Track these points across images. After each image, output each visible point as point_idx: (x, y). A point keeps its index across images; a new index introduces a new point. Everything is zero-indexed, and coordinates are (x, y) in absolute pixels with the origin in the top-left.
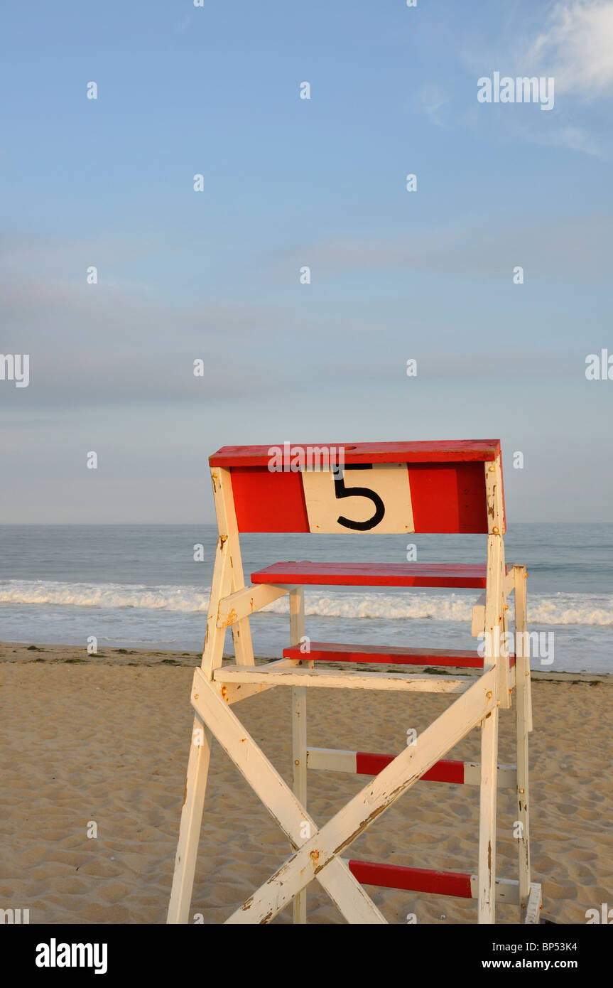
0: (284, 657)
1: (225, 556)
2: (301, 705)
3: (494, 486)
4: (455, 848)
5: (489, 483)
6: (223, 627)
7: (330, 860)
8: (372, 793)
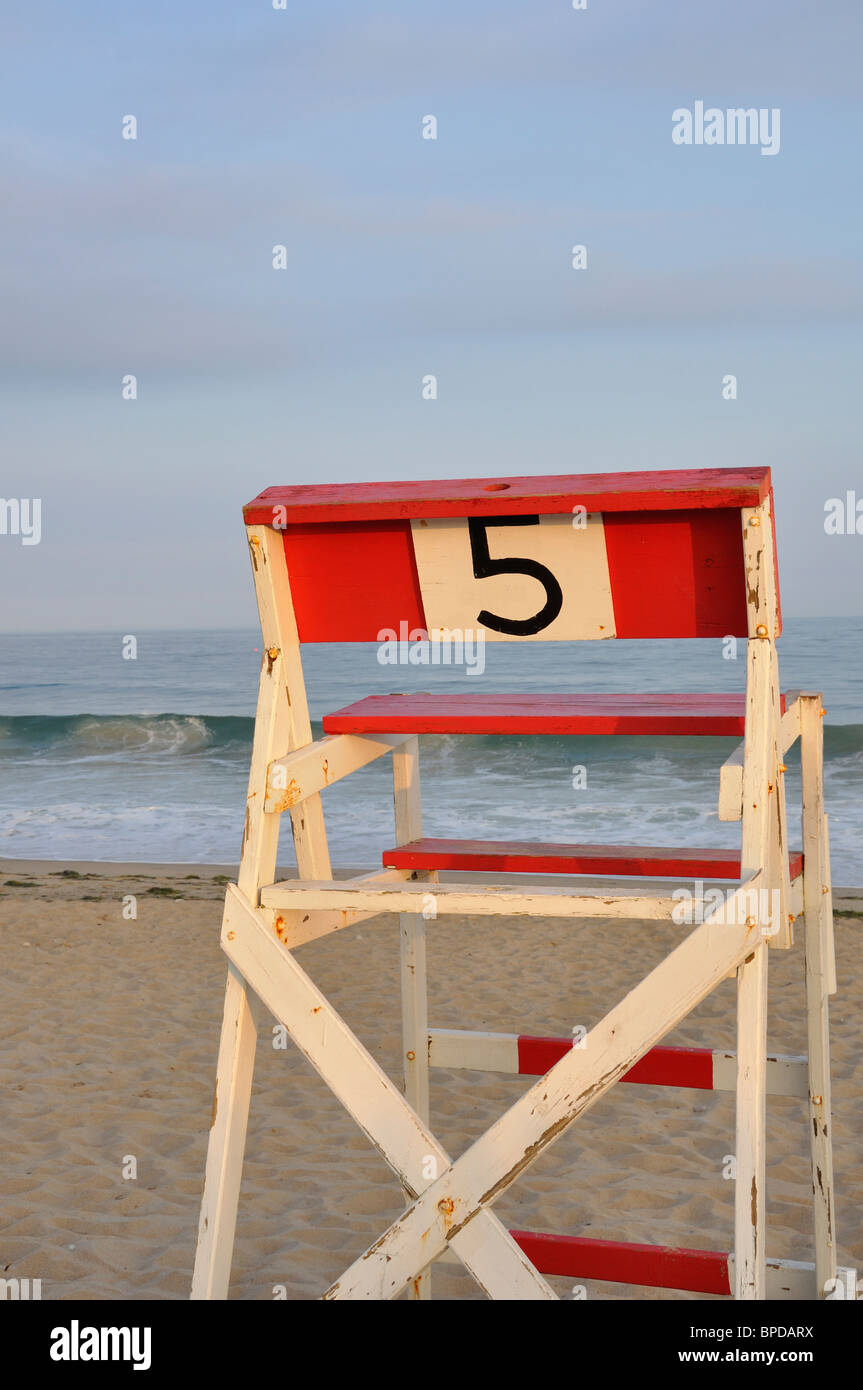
0: (385, 866)
1: (277, 685)
2: (416, 954)
3: (759, 553)
4: (702, 1217)
5: (750, 547)
6: (275, 812)
7: (473, 1214)
8: (545, 1097)
